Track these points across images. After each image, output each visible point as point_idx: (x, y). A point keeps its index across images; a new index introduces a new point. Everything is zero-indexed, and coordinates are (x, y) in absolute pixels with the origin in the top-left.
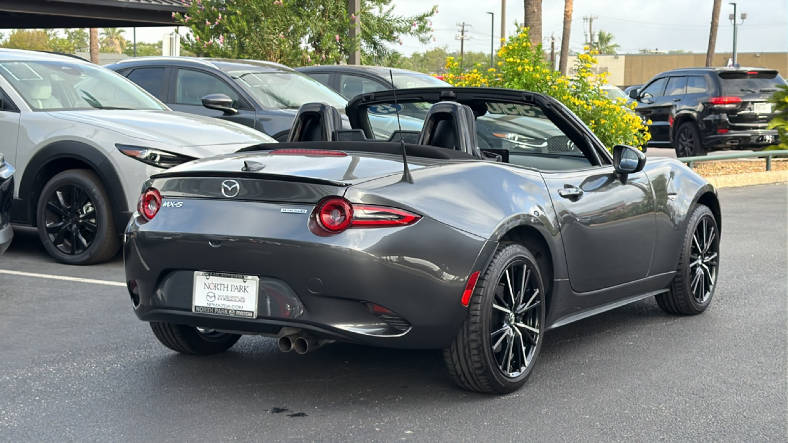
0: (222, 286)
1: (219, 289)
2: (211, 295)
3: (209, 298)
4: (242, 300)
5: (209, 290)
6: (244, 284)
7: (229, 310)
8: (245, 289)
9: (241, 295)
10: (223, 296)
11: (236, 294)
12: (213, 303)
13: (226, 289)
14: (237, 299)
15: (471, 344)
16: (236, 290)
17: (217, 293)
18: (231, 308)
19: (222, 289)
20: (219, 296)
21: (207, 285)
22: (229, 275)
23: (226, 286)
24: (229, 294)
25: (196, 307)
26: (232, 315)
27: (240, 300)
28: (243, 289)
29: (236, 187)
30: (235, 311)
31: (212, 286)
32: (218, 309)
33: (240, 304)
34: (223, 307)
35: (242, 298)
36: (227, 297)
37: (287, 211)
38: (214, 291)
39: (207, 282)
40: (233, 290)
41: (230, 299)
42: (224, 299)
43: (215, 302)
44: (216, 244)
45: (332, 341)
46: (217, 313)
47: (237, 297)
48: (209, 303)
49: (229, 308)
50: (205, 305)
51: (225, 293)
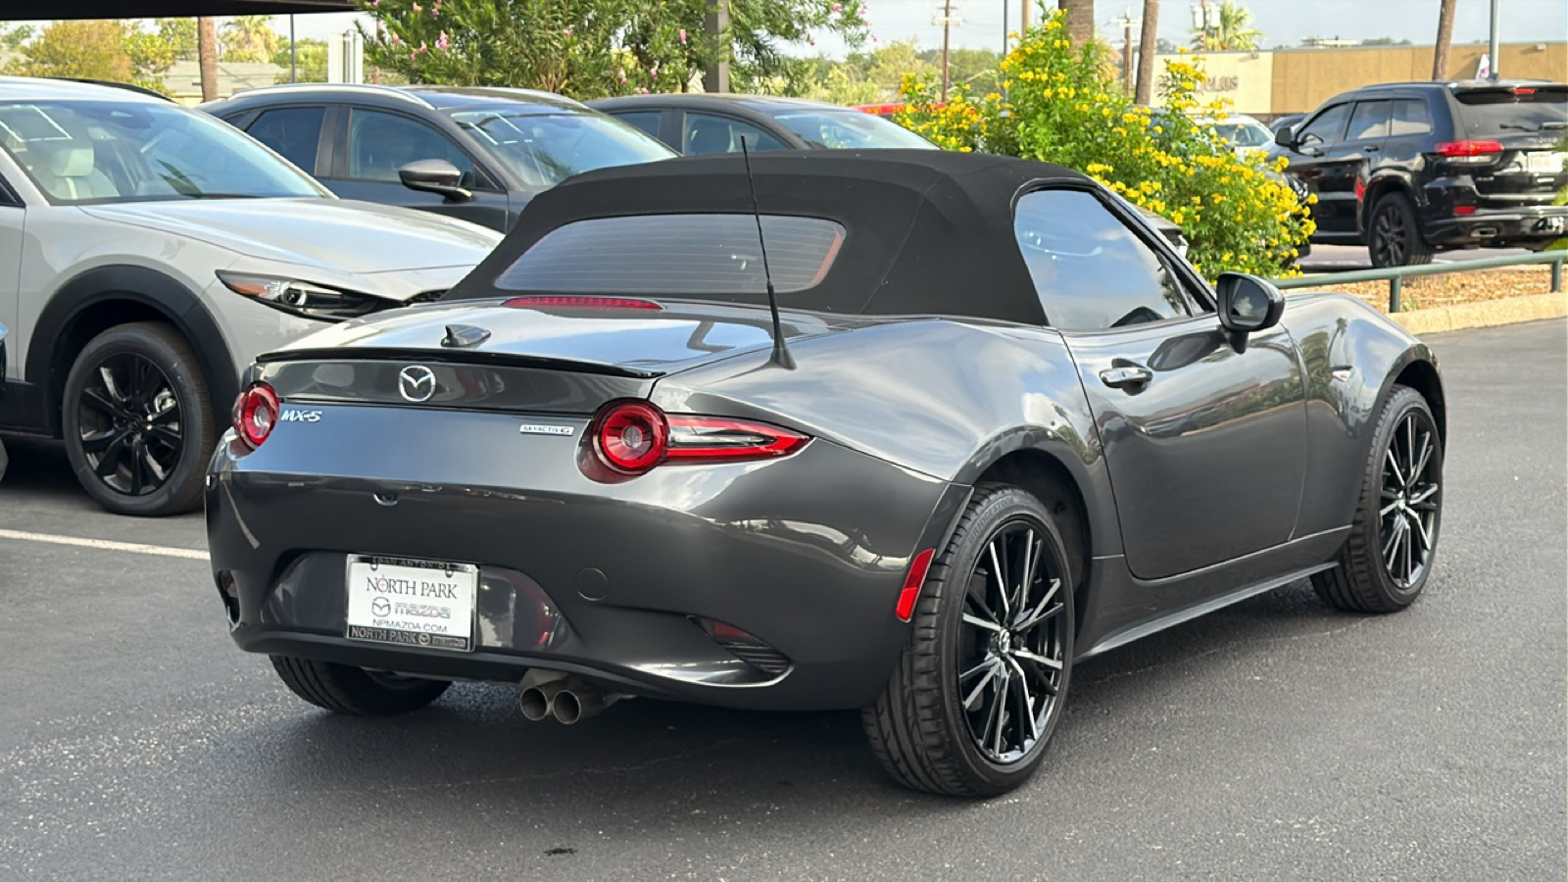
0: (404, 584)
1: (398, 590)
2: (381, 602)
3: (377, 609)
4: (445, 613)
5: (378, 594)
6: (447, 581)
7: (418, 634)
8: (450, 591)
9: (442, 602)
10: (405, 605)
11: (431, 600)
12: (386, 619)
13: (411, 591)
14: (435, 612)
15: (917, 698)
16: (432, 594)
17: (394, 598)
18: (422, 630)
19: (404, 590)
20: (399, 605)
21: (374, 582)
22: (416, 561)
23: (411, 584)
24: (418, 600)
25: (351, 627)
26: (424, 645)
27: (439, 614)
28: (447, 592)
29: (429, 381)
30: (431, 635)
31: (383, 585)
32: (397, 631)
33: (440, 622)
34: (406, 628)
35: (444, 609)
36: (413, 606)
37: (533, 431)
38: (386, 595)
39: (373, 576)
40: (426, 592)
41: (421, 611)
42: (408, 612)
43: (390, 618)
44: (388, 499)
45: (631, 696)
46: (393, 640)
47: (435, 608)
48: (377, 619)
49: (417, 630)
50: (369, 624)
51: (409, 600)
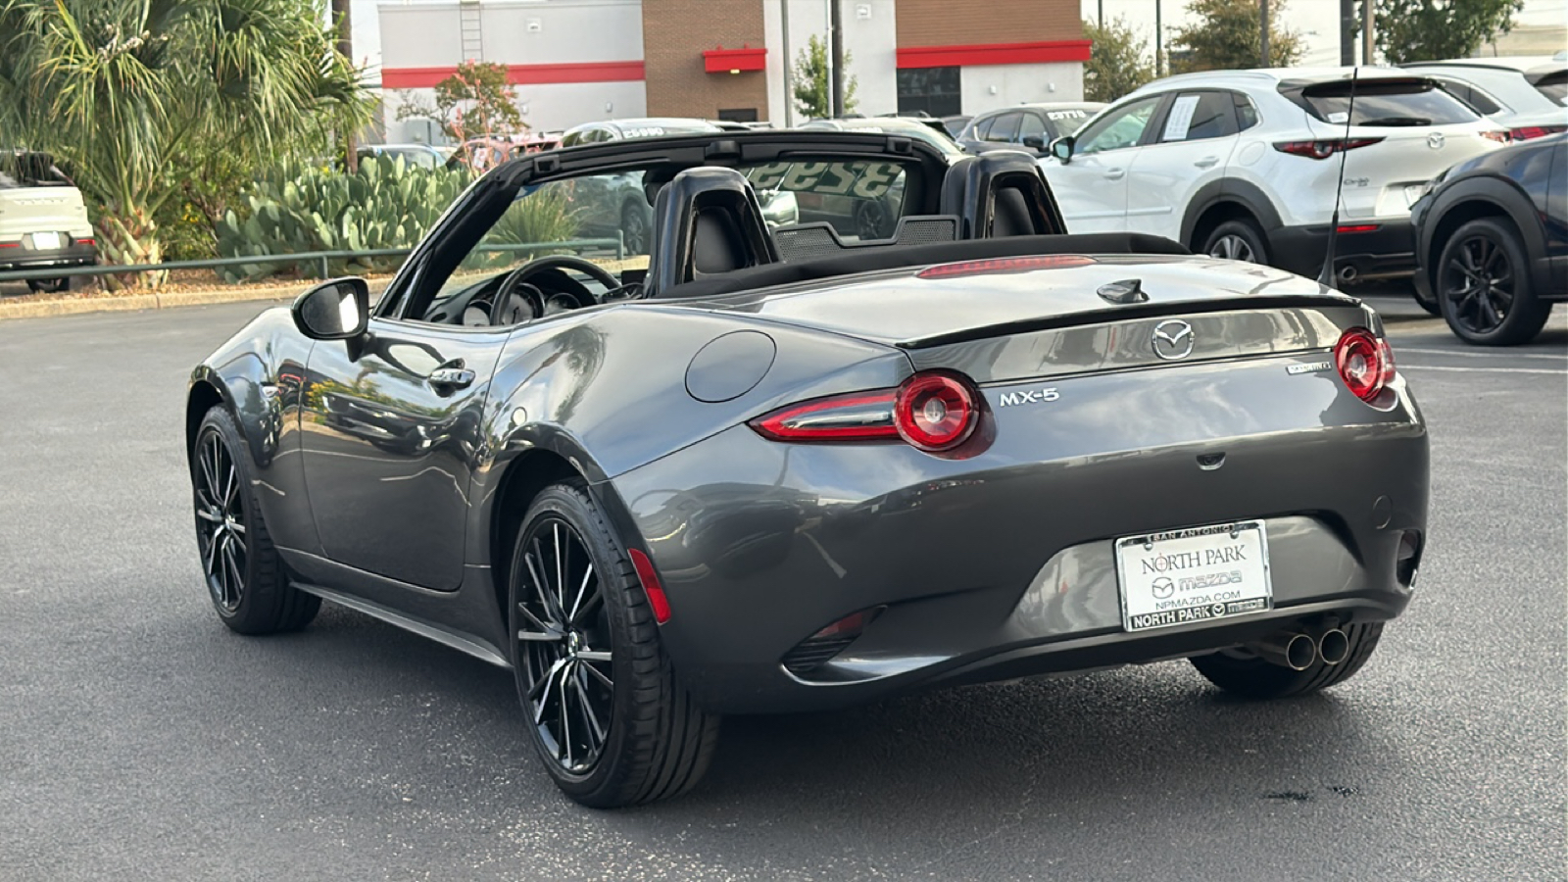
0: (1186, 558)
1: (1180, 565)
2: (1162, 583)
3: (1158, 592)
4: (1236, 578)
5: (1158, 574)
6: (1233, 543)
7: (1211, 606)
8: (1237, 553)
9: (1232, 566)
10: (1190, 579)
11: (1220, 567)
12: (1170, 599)
13: (1194, 563)
14: (1224, 579)
16: (1219, 560)
17: (1176, 575)
18: (1212, 602)
19: (1187, 564)
20: (1182, 581)
21: (1150, 563)
22: (1198, 529)
23: (1194, 556)
24: (1204, 571)
25: (1132, 619)
26: (1219, 616)
27: (1230, 580)
28: (1234, 554)
29: (1187, 334)
30: (1226, 604)
31: (1162, 564)
32: (1186, 609)
33: (1232, 587)
34: (1195, 604)
35: (1235, 574)
36: (1200, 579)
37: (1300, 371)
38: (1167, 573)
39: (1147, 557)
40: (1212, 560)
41: (1208, 581)
42: (1195, 586)
43: (1174, 598)
44: (1210, 463)
46: (1184, 619)
47: (1224, 575)
48: (1160, 602)
49: (1208, 603)
50: (1155, 609)
51: (1193, 573)
